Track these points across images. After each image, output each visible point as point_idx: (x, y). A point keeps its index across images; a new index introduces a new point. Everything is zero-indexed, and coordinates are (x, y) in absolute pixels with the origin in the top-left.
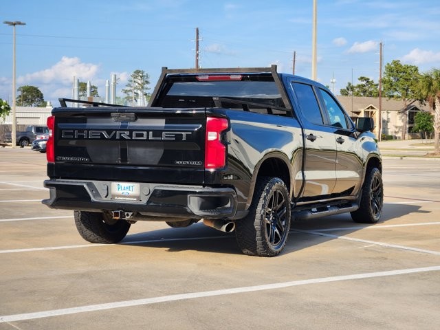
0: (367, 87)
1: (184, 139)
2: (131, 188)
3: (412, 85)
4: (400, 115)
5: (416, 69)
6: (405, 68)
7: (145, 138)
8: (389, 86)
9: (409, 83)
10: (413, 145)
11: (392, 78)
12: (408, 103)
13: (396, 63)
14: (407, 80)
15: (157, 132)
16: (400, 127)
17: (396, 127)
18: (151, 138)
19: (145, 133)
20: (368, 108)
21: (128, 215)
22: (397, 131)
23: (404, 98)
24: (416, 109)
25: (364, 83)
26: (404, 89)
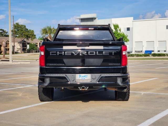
0: (3, 33)
1: (113, 54)
2: (86, 76)
3: (24, 32)
4: (19, 44)
5: (25, 27)
6: (21, 26)
7: (95, 54)
8: (15, 33)
9: (23, 32)
10: (28, 55)
11: (16, 30)
12: (22, 39)
13: (17, 24)
14: (21, 30)
15: (100, 52)
16: (19, 49)
17: (18, 49)
18: (97, 54)
19: (95, 52)
20: (7, 41)
21: (86, 88)
22: (18, 50)
23: (21, 37)
24: (25, 41)
25: (2, 31)
26: (21, 34)
